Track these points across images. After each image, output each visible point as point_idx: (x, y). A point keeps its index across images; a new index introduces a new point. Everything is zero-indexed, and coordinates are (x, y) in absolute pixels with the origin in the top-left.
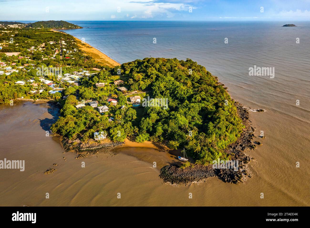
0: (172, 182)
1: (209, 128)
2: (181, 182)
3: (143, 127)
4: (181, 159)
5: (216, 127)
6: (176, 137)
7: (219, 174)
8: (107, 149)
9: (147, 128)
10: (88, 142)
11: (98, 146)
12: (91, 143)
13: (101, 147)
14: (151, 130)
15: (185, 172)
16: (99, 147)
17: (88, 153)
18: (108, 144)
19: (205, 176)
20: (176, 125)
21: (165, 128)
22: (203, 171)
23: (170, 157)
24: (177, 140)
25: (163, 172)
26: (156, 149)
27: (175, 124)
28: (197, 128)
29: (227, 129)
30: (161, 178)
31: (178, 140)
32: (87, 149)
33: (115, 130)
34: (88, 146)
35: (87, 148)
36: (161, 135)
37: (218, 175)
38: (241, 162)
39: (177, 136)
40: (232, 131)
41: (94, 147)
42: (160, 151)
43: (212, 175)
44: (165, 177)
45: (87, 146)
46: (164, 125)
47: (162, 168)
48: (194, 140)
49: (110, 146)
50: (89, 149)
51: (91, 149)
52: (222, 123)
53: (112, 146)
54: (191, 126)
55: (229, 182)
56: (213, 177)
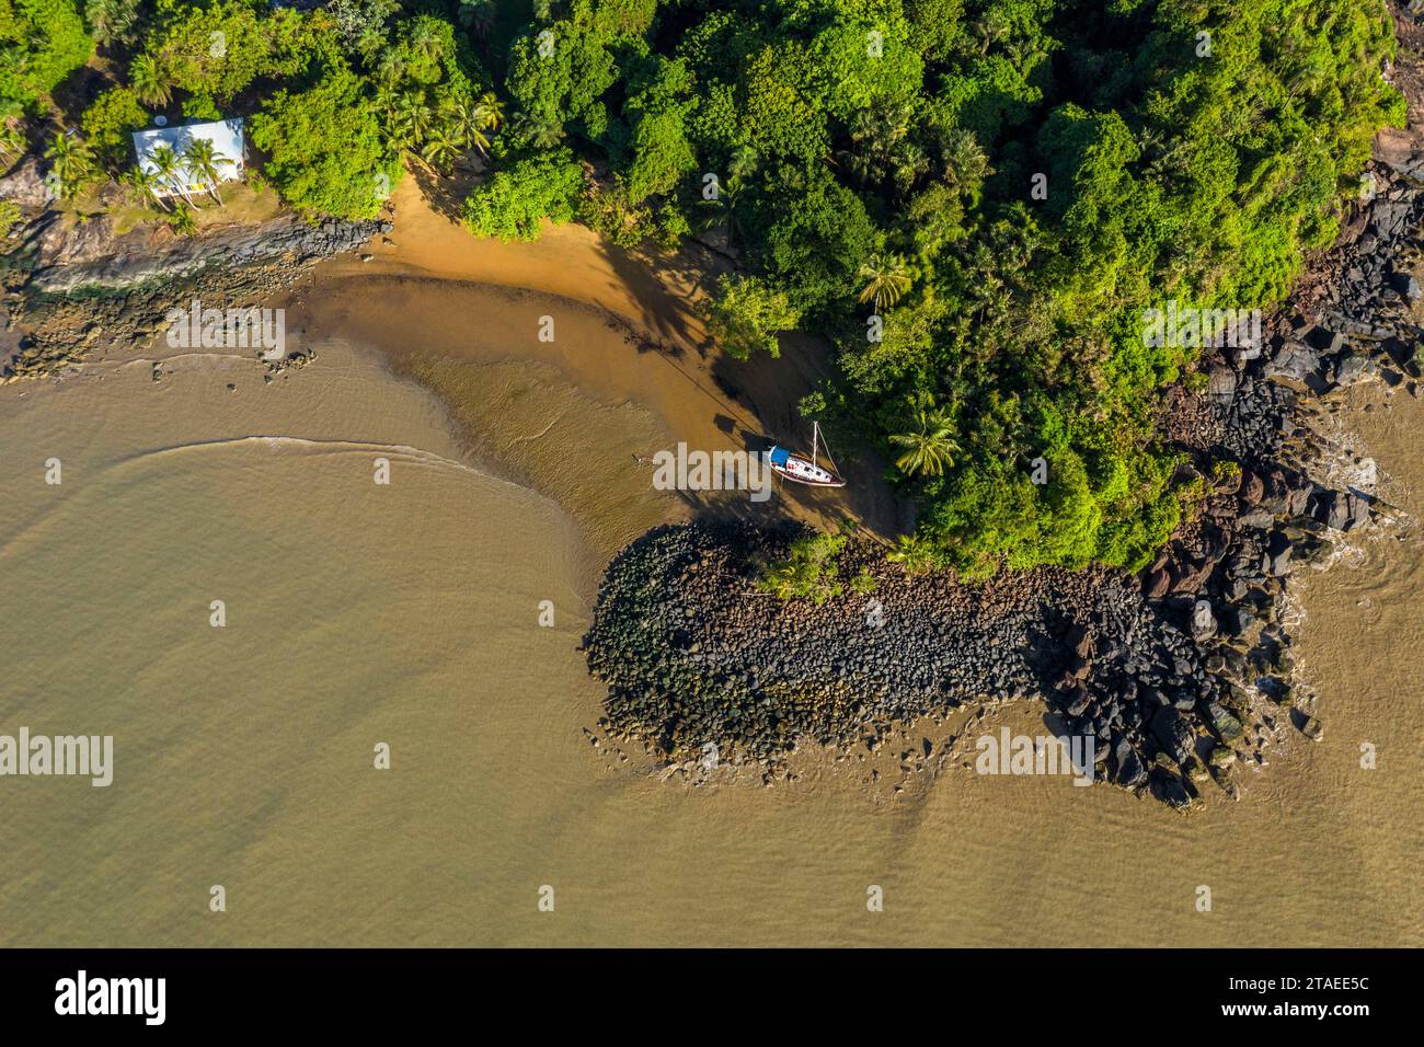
0: (670, 726)
1: (1089, 175)
2: (737, 737)
3: (531, 95)
4: (792, 475)
5: (1157, 164)
6: (783, 256)
7: (1059, 686)
8: (248, 283)
9: (565, 102)
10: (96, 208)
11: (179, 254)
12: (125, 224)
13: (202, 264)
14: (598, 126)
15: (791, 626)
16: (182, 269)
17: (90, 327)
18: (257, 235)
19: (946, 687)
20: (808, 102)
21: (714, 127)
22: (935, 628)
23: (714, 427)
24: (787, 275)
25: (621, 600)
26: (616, 322)
27: (805, 91)
28: (982, 157)
29: (1245, 188)
30: (592, 668)
31: (798, 282)
32: (92, 281)
33: (296, 124)
34: (95, 251)
35: (90, 274)
36: (671, 193)
37: (1046, 689)
38: (1272, 560)
39: (794, 244)
40: (1287, 204)
41: (144, 262)
42: (645, 346)
43: (999, 684)
44: (628, 661)
45: (91, 257)
46: (706, 94)
47: (623, 548)
48: (929, 291)
49: (270, 260)
50: (107, 283)
51: (121, 283)
52: (1216, 113)
53: (289, 257)
54: (934, 119)
55: (1124, 781)
56: (1005, 700)
